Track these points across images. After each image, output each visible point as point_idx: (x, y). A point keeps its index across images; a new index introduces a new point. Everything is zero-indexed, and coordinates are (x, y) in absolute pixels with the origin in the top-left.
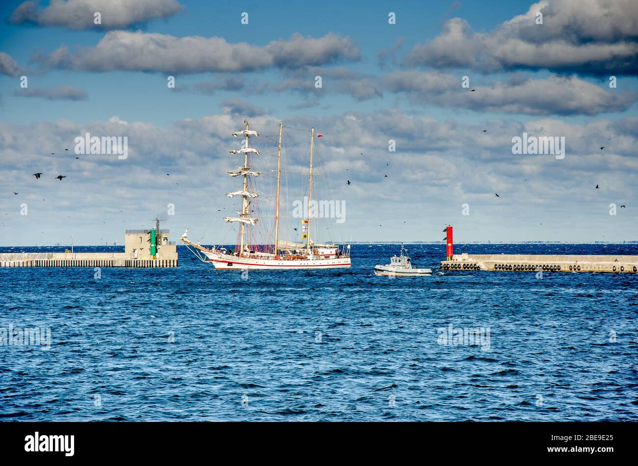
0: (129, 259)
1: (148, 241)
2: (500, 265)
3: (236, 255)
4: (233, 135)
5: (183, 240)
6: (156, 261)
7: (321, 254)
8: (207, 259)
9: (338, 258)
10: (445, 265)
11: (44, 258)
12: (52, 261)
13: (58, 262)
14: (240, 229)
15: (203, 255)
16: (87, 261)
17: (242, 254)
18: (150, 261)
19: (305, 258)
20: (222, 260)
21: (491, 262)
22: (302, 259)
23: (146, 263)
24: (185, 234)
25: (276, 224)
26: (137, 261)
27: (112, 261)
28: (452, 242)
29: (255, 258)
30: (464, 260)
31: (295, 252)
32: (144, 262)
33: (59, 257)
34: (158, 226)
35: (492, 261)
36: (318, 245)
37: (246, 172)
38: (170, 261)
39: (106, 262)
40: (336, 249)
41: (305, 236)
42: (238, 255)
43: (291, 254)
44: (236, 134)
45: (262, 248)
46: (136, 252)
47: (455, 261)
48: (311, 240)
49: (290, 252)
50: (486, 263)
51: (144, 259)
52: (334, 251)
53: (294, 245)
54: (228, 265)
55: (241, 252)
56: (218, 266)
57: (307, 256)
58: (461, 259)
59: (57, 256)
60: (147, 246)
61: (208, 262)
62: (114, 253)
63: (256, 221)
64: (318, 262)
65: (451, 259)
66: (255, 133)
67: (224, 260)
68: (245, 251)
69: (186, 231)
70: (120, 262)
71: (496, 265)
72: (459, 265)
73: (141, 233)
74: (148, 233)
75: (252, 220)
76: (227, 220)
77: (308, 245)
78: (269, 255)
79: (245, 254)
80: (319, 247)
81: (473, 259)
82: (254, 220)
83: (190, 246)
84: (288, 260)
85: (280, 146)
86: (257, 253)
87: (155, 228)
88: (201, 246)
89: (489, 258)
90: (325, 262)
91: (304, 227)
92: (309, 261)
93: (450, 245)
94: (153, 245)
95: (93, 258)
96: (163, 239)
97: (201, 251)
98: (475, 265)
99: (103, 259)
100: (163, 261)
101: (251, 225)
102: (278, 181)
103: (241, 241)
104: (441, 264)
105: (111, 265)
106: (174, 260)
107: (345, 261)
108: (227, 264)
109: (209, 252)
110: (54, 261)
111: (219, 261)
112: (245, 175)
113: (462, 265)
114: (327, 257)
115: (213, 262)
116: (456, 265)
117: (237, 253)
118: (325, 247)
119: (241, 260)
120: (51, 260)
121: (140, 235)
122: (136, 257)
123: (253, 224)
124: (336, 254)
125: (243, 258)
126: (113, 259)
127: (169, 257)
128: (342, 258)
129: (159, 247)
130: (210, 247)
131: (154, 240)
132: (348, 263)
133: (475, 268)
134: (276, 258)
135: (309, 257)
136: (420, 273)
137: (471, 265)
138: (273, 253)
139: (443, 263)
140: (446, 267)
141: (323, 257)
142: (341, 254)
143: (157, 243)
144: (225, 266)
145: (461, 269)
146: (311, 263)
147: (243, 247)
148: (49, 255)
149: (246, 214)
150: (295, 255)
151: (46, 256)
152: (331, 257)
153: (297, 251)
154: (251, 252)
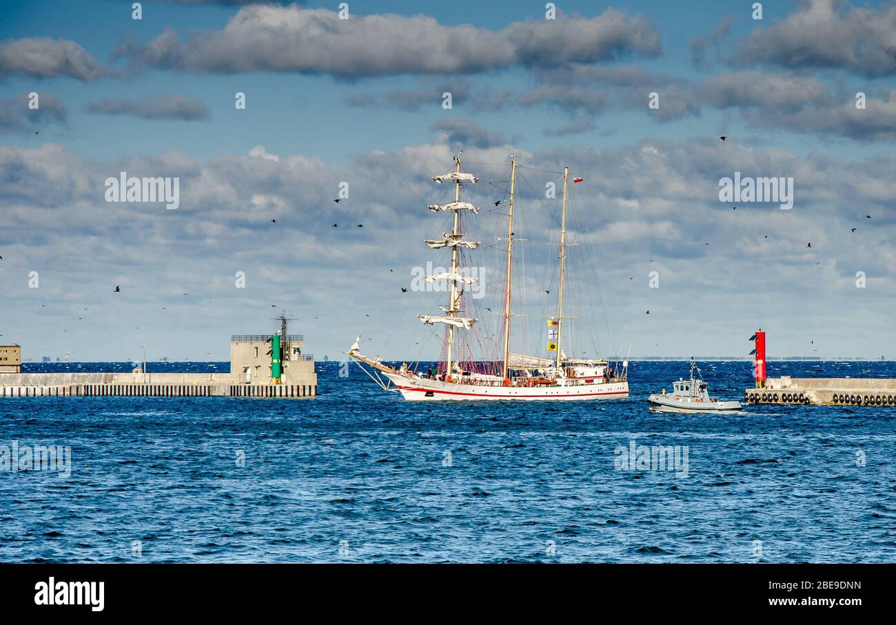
0: (236, 384)
1: (268, 354)
2: (841, 396)
3: (440, 378)
4: (434, 180)
5: (352, 354)
6: (281, 387)
7: (579, 376)
8: (392, 385)
9: (608, 382)
10: (752, 395)
11: (98, 382)
12: (111, 386)
13: (121, 388)
14: (447, 336)
15: (386, 380)
16: (167, 387)
17: (450, 377)
18: (271, 387)
19: (553, 383)
20: (416, 387)
21: (828, 391)
22: (548, 384)
23: (264, 390)
24: (356, 344)
25: (505, 327)
26: (249, 387)
27: (209, 387)
28: (763, 357)
29: (472, 384)
30: (785, 387)
31: (536, 373)
32: (260, 389)
33: (122, 379)
34: (284, 328)
35: (830, 389)
36: (574, 361)
37: (455, 242)
38: (304, 387)
39: (199, 388)
40: (605, 367)
41: (553, 347)
42: (442, 379)
43: (529, 376)
44: (439, 179)
45: (481, 367)
46: (249, 371)
47: (769, 388)
48: (562, 353)
49: (529, 374)
50: (820, 392)
51: (260, 384)
52: (600, 371)
53: (535, 361)
54: (426, 395)
55: (448, 373)
56: (410, 396)
57: (557, 380)
58: (779, 386)
59: (120, 378)
60: (267, 361)
61: (393, 390)
62: (213, 374)
63: (472, 323)
64: (574, 390)
65: (763, 386)
66: (470, 177)
67: (421, 387)
68: (455, 371)
69: (358, 339)
70: (222, 388)
71: (835, 396)
72: (775, 395)
73: (257, 340)
74: (268, 341)
75: (466, 322)
76: (424, 320)
77: (558, 361)
78: (493, 377)
79: (454, 376)
80: (576, 364)
81: (798, 385)
82: (470, 322)
83: (363, 364)
84: (525, 386)
85: (511, 198)
86: (474, 376)
87: (279, 332)
88: (382, 363)
89: (826, 383)
90: (587, 389)
91: (551, 331)
92: (559, 388)
93: (760, 362)
94: (275, 361)
95: (179, 382)
96: (293, 350)
97: (383, 373)
98: (801, 395)
99: (195, 384)
100: (292, 386)
101: (463, 328)
102: (509, 256)
103: (447, 355)
104: (746, 394)
105: (207, 394)
106: (310, 386)
107: (619, 388)
108: (425, 393)
109: (395, 373)
110: (115, 386)
111: (411, 389)
112: (455, 246)
113: (780, 395)
114: (590, 381)
115: (401, 390)
116: (770, 395)
117: (440, 376)
118: (587, 365)
119: (448, 387)
120: (109, 385)
121: (255, 344)
122: (248, 380)
123: (468, 328)
124: (605, 376)
125: (451, 384)
126: (211, 383)
127: (303, 381)
128: (614, 382)
129: (285, 363)
130: (397, 366)
131: (277, 353)
132: (623, 391)
133: (801, 401)
134: (506, 384)
135: (559, 381)
136: (719, 410)
137: (795, 395)
138: (499, 376)
139: (750, 391)
140: (755, 399)
141: (583, 381)
142: (612, 376)
143: (282, 357)
144: (420, 397)
145: (778, 402)
146: (562, 390)
147: (452, 366)
148: (106, 376)
149: (455, 312)
150: (537, 378)
151: (103, 378)
152: (596, 381)
153: (541, 371)
154: (464, 374)
